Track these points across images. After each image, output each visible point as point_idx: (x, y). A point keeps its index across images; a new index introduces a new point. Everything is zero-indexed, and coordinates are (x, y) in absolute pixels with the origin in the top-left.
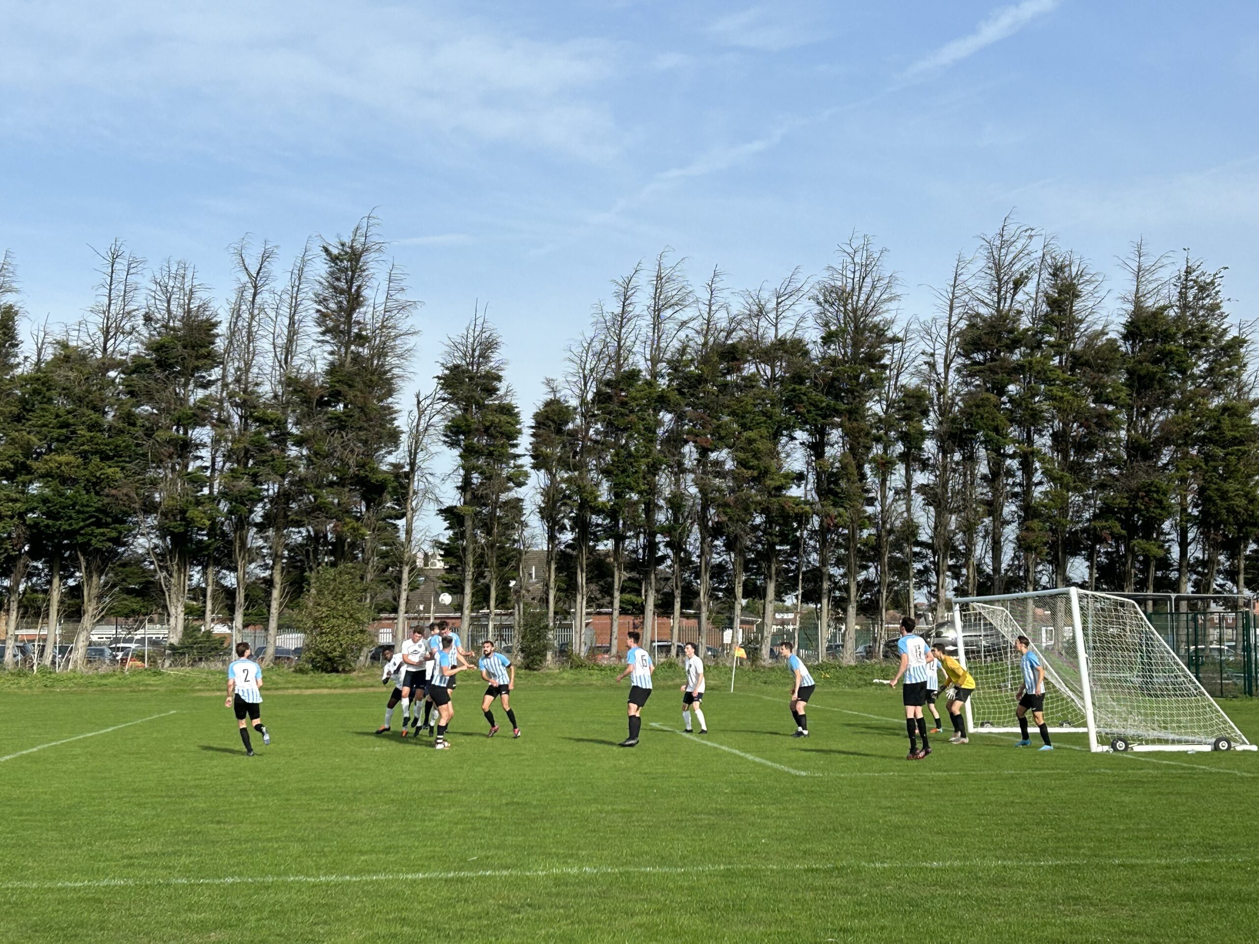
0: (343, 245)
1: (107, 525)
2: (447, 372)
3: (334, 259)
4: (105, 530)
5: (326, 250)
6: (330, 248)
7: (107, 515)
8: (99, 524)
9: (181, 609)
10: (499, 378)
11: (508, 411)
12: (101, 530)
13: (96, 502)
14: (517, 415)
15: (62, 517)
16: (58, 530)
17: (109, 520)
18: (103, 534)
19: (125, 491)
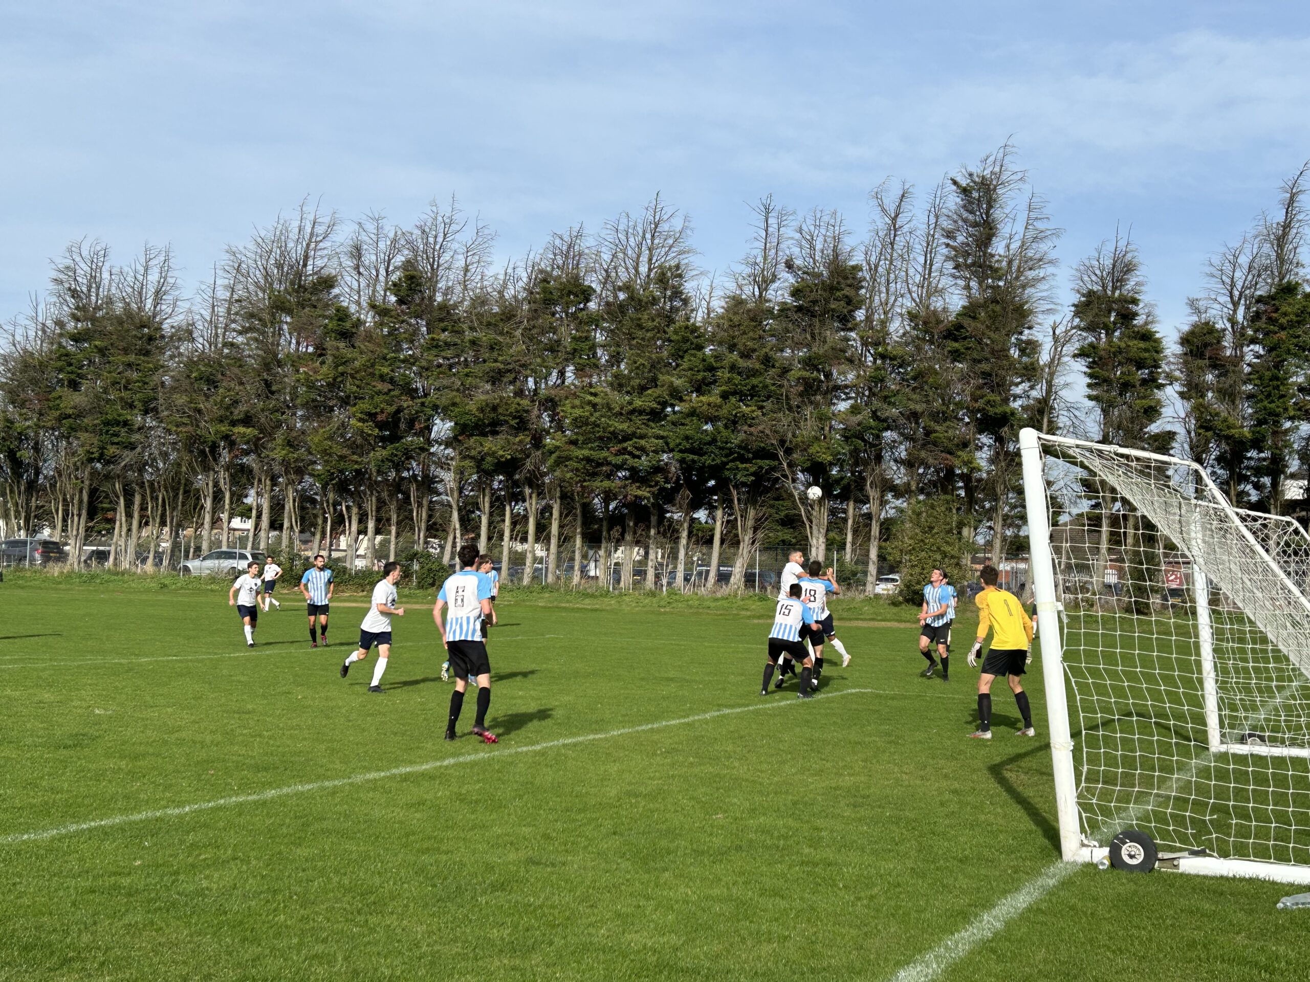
0: (971, 175)
1: (748, 461)
2: (1083, 299)
3: (965, 191)
4: (748, 465)
5: (955, 183)
6: (958, 179)
7: (748, 451)
8: (743, 459)
9: (822, 540)
10: (1135, 301)
11: (1147, 336)
12: (744, 465)
13: (736, 439)
14: (1158, 341)
15: (706, 453)
16: (704, 464)
17: (751, 455)
18: (746, 469)
19: (760, 428)
